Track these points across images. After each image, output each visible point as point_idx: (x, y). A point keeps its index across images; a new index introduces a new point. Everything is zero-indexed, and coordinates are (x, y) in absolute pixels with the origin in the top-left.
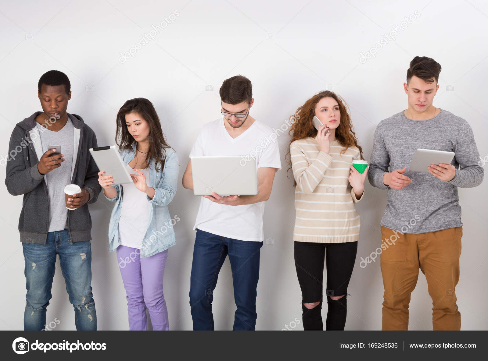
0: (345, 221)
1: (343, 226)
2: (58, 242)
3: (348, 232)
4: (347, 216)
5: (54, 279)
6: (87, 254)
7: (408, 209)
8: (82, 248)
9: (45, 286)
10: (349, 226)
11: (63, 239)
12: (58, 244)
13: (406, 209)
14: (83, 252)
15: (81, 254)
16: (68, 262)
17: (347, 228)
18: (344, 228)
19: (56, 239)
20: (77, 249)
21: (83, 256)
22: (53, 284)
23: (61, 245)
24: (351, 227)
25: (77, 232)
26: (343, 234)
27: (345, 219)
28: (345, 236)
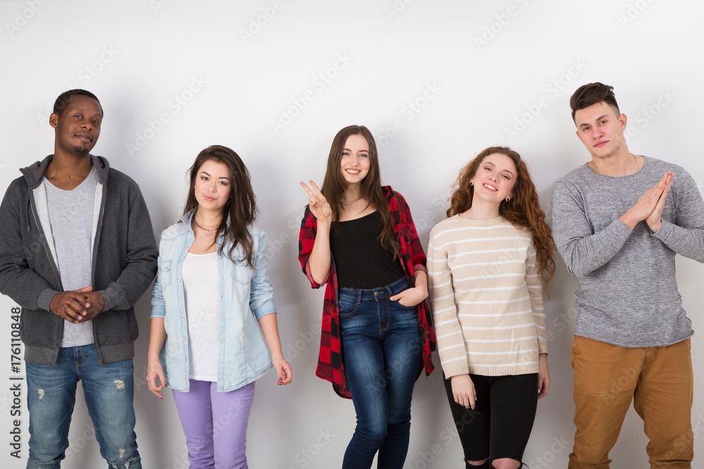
0: (510, 342)
1: (509, 350)
2: (80, 360)
3: (517, 358)
4: (513, 334)
5: (73, 416)
6: (126, 381)
7: (630, 310)
8: (117, 371)
9: (58, 426)
10: (518, 350)
11: (87, 356)
12: (79, 363)
13: (625, 310)
14: (118, 378)
15: (116, 381)
16: (96, 393)
17: (516, 352)
18: (511, 353)
19: (76, 355)
20: (108, 373)
21: (120, 384)
22: (71, 425)
23: (83, 364)
24: (522, 351)
25: (108, 347)
26: (510, 362)
27: (510, 338)
28: (513, 365)
